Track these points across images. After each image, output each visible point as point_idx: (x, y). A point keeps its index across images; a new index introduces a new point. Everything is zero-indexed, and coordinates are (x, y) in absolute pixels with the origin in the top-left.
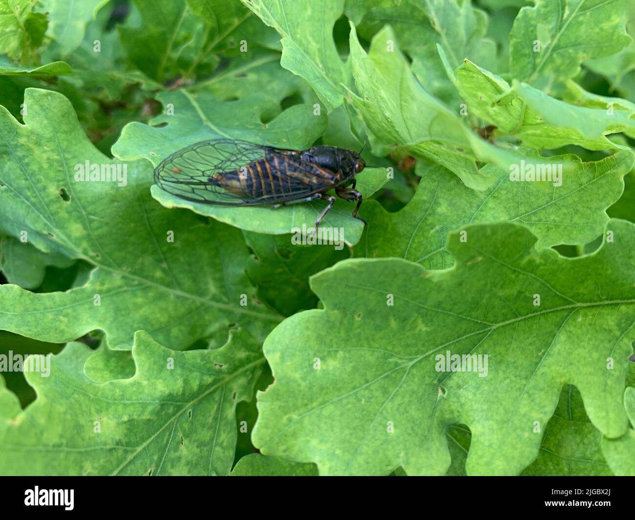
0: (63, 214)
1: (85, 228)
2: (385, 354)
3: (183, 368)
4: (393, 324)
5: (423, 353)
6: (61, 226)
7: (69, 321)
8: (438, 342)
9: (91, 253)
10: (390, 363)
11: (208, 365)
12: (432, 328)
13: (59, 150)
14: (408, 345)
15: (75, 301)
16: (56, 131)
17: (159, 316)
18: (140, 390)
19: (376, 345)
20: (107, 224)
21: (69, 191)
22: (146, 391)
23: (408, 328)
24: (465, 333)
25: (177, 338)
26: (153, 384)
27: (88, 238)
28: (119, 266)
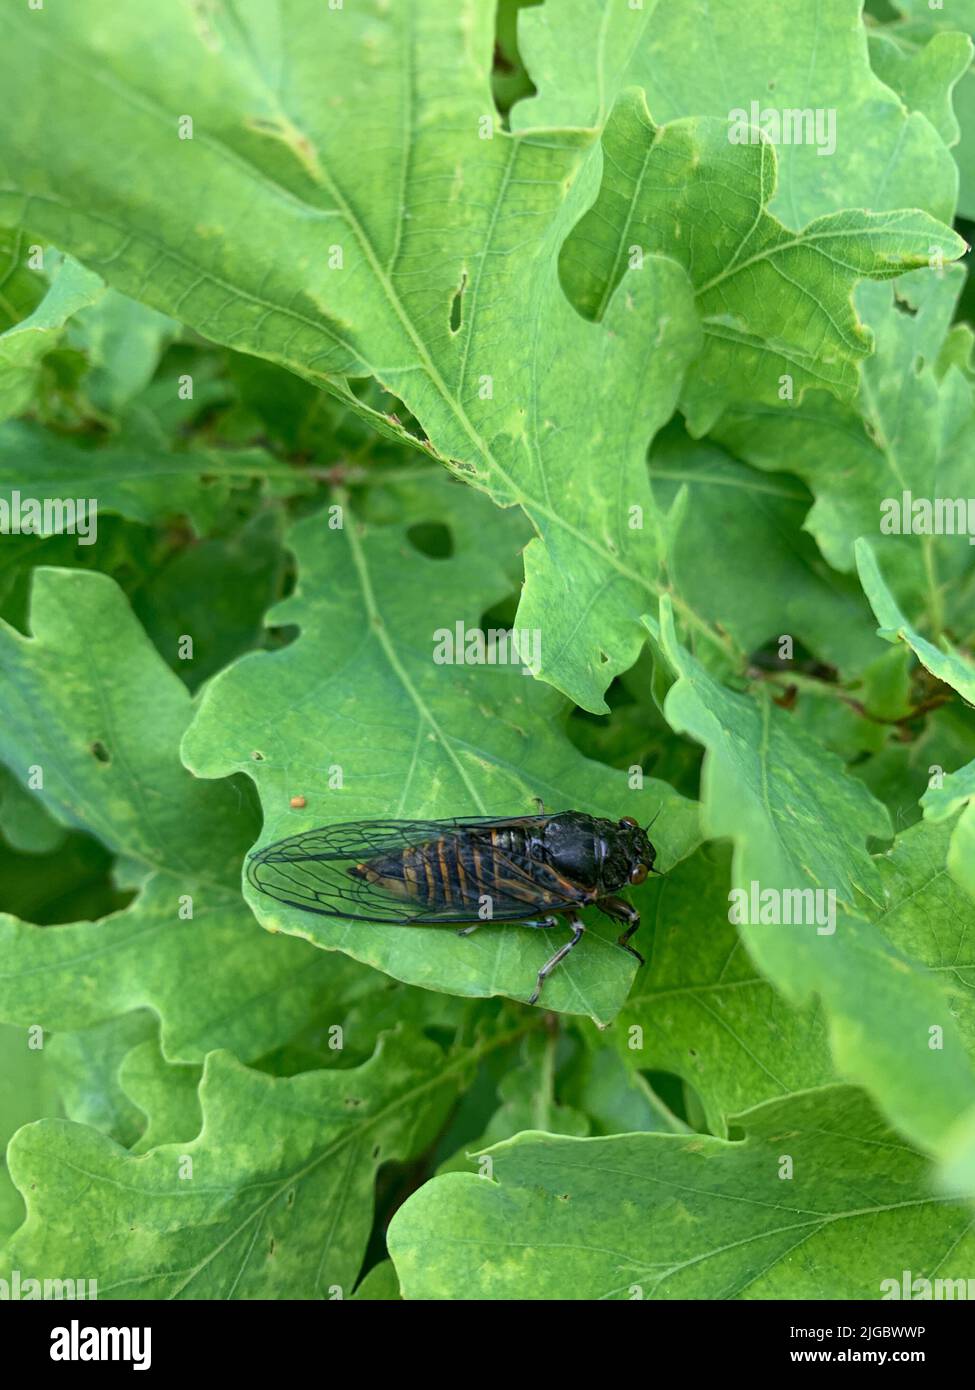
0: (97, 783)
1: (137, 808)
2: (612, 1257)
3: (287, 1113)
4: (629, 1209)
5: (686, 1257)
6: (94, 798)
7: (99, 986)
8: (716, 1241)
9: (146, 849)
10: (621, 1273)
11: (334, 1104)
12: (705, 1219)
13: (94, 674)
14: (657, 1245)
15: (111, 940)
16: (88, 642)
17: (260, 967)
18: (205, 1169)
19: (597, 1242)
20: (177, 806)
21: (110, 746)
22: (216, 1169)
23: (657, 1216)
24: (771, 1226)
25: (289, 1014)
26: (230, 1155)
27: (142, 824)
28: (196, 869)
